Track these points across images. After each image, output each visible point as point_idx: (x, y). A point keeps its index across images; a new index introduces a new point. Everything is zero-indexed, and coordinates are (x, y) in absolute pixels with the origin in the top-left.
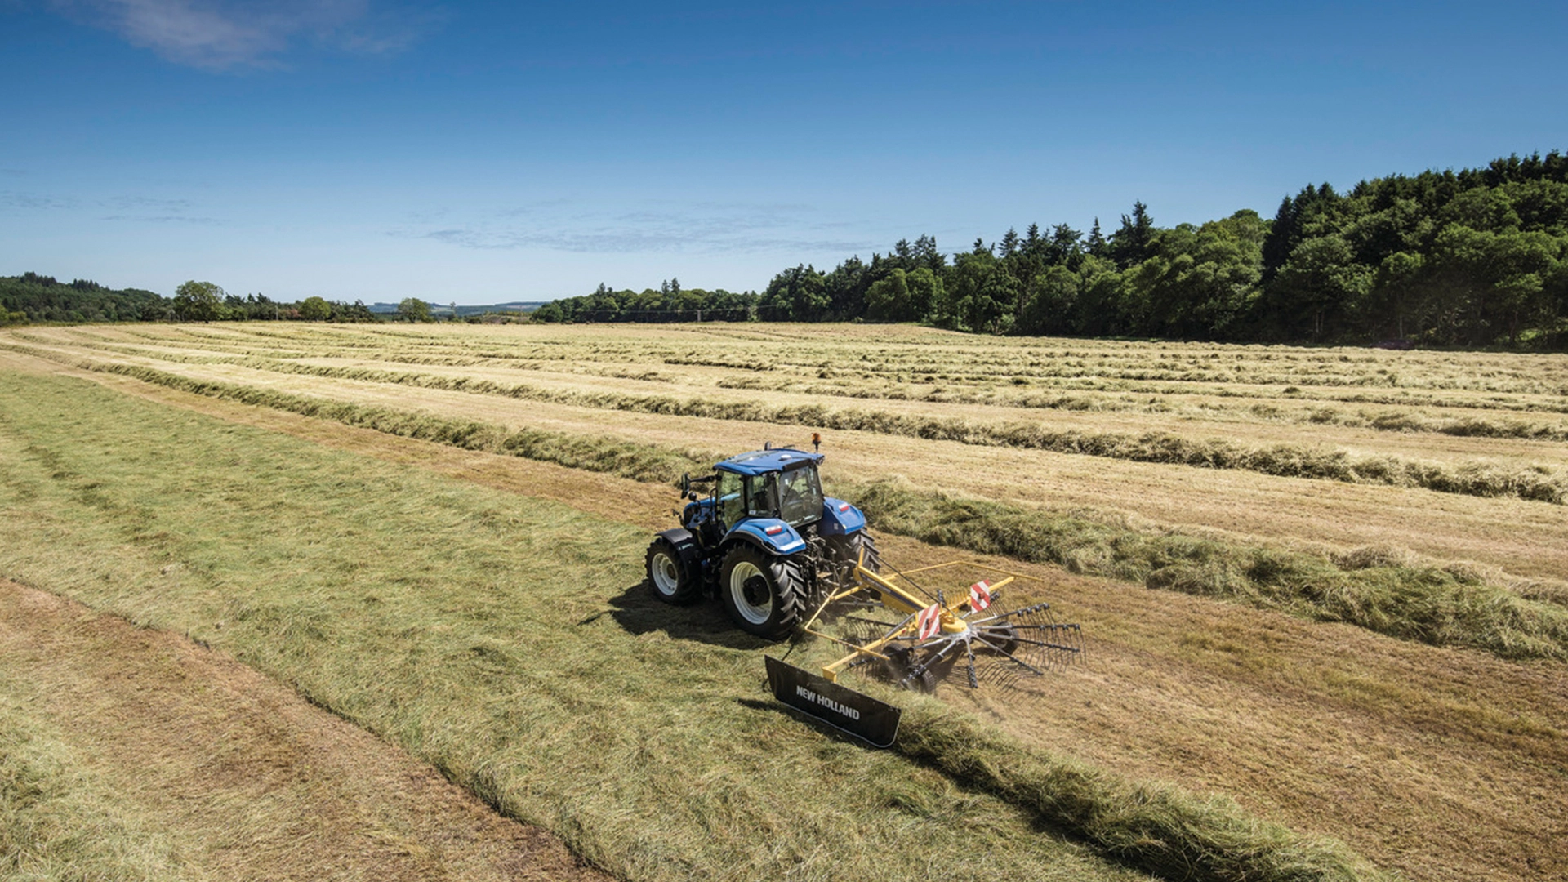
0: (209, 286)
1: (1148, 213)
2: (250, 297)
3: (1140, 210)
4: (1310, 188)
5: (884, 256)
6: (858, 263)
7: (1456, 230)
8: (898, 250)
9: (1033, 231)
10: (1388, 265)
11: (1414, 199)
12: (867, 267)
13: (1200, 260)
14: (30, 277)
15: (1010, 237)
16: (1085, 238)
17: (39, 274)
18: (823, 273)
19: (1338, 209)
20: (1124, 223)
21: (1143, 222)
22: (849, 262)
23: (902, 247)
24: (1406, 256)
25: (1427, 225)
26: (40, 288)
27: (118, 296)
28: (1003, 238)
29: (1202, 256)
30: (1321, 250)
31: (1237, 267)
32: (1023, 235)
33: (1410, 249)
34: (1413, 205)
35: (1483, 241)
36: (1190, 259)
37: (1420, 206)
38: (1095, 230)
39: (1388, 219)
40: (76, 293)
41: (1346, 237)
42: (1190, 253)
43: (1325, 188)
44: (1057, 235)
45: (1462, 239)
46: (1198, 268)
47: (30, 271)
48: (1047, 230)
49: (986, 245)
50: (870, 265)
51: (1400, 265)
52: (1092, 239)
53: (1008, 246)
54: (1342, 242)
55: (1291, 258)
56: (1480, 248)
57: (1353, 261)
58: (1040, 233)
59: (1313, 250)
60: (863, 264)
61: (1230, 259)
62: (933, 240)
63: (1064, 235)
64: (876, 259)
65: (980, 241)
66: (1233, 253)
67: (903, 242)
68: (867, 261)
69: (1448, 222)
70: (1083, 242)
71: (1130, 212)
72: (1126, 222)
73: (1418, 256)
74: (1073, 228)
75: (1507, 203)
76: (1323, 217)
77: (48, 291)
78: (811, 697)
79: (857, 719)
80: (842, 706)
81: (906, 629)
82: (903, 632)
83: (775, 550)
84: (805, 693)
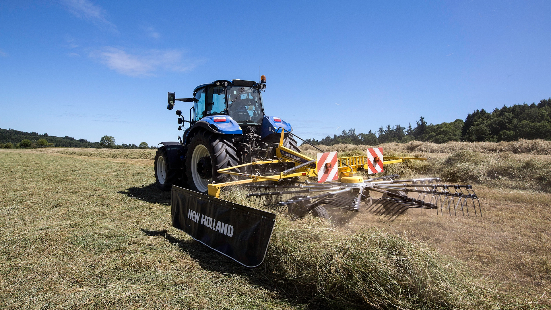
0: (111, 137)
1: (425, 120)
2: (130, 145)
3: (422, 119)
4: (478, 111)
5: (338, 135)
6: (329, 138)
7: (524, 122)
8: (343, 133)
9: (389, 127)
10: (501, 135)
11: (512, 113)
12: (332, 139)
13: (437, 134)
14: (67, 137)
15: (381, 129)
16: (406, 130)
17: (69, 136)
18: (318, 141)
19: (486, 117)
20: (417, 124)
21: (424, 123)
22: (327, 137)
23: (344, 132)
24: (508, 132)
25: (515, 121)
26: (69, 141)
27: (92, 144)
28: (379, 129)
29: (438, 133)
30: (478, 130)
31: (451, 137)
32: (385, 129)
33: (509, 129)
34: (511, 115)
35: (534, 126)
36: (434, 134)
37: (513, 115)
38: (410, 127)
39: (502, 120)
40: (79, 143)
41: (487, 126)
42: (435, 132)
43: (483, 110)
44: (397, 129)
45: (526, 125)
46: (437, 137)
47: (67, 136)
48: (393, 127)
49: (373, 132)
50: (333, 138)
51: (506, 135)
52: (409, 130)
53: (380, 132)
54: (485, 127)
55: (467, 133)
56: (534, 128)
57: (490, 134)
58: (391, 128)
59: (475, 130)
60: (331, 138)
61: (448, 134)
62: (354, 130)
63: (399, 129)
64: (335, 136)
65: (371, 130)
66: (449, 132)
67: (345, 131)
68: (332, 137)
69: (522, 120)
70: (406, 131)
71: (419, 120)
72: (418, 124)
73: (512, 132)
74: (402, 126)
75: (545, 113)
76: (481, 119)
77: (71, 142)
78: (196, 219)
79: (231, 235)
80: (219, 223)
81: (306, 172)
82: (304, 175)
83: (218, 130)
84: (193, 215)
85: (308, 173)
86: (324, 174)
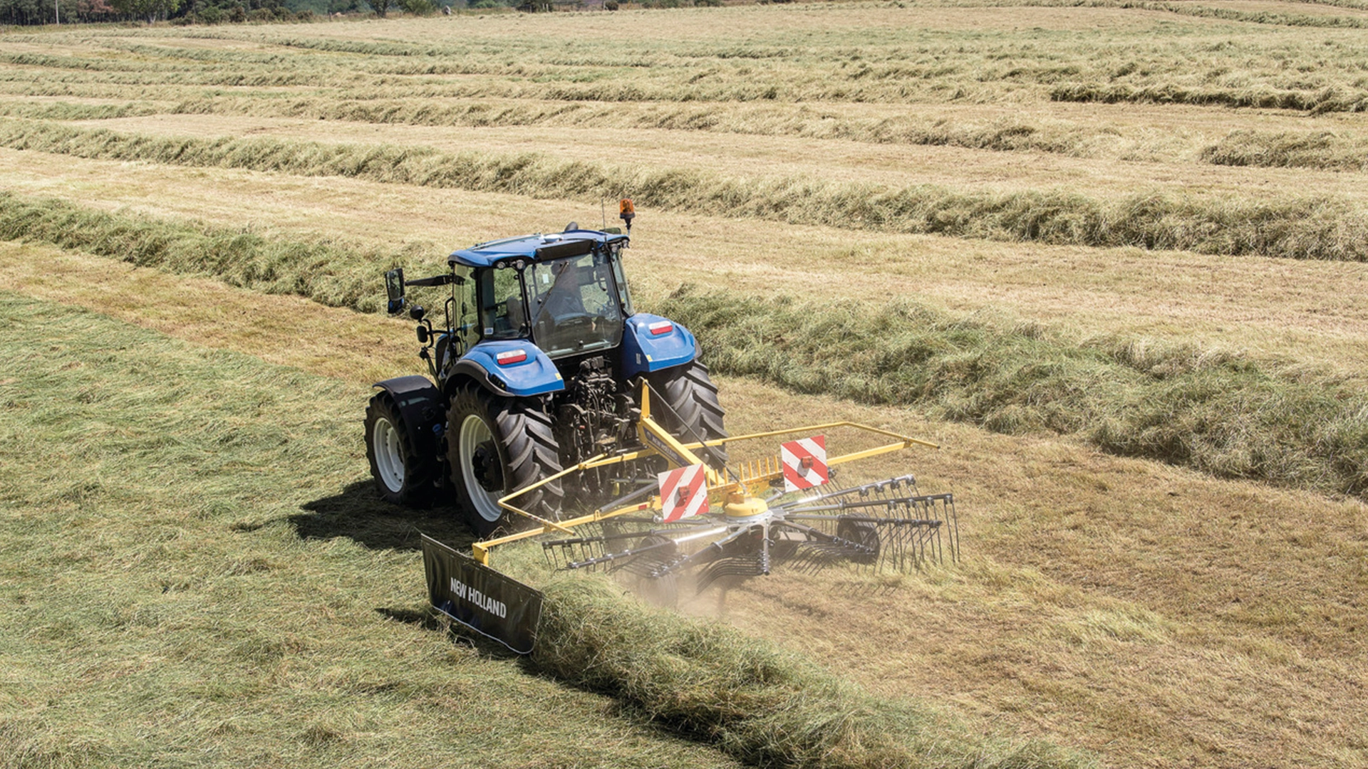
78: (462, 593)
79: (504, 616)
80: (490, 599)
81: (648, 504)
82: (641, 508)
83: (505, 388)
84: (457, 587)
85: (651, 505)
86: (677, 506)
